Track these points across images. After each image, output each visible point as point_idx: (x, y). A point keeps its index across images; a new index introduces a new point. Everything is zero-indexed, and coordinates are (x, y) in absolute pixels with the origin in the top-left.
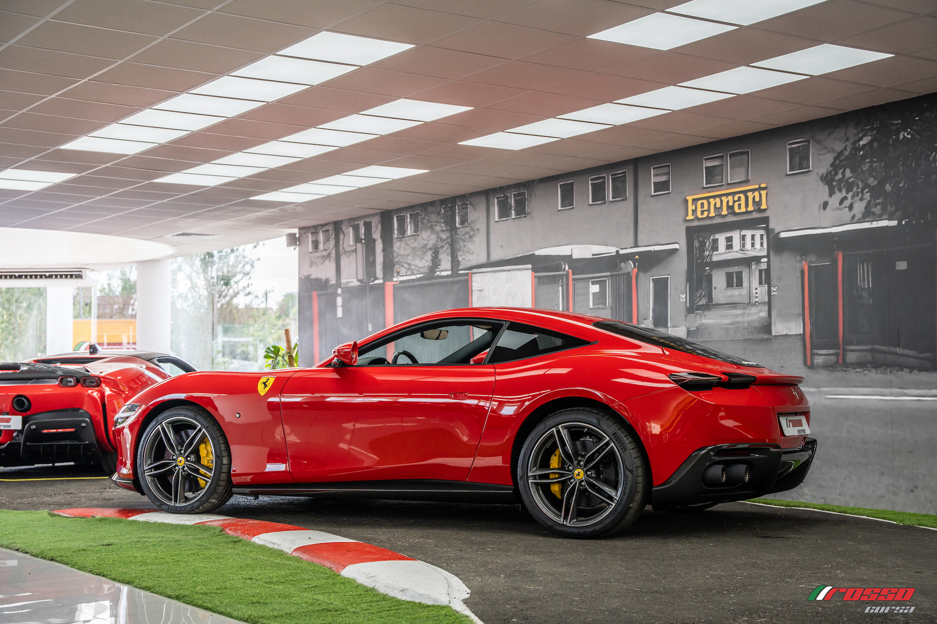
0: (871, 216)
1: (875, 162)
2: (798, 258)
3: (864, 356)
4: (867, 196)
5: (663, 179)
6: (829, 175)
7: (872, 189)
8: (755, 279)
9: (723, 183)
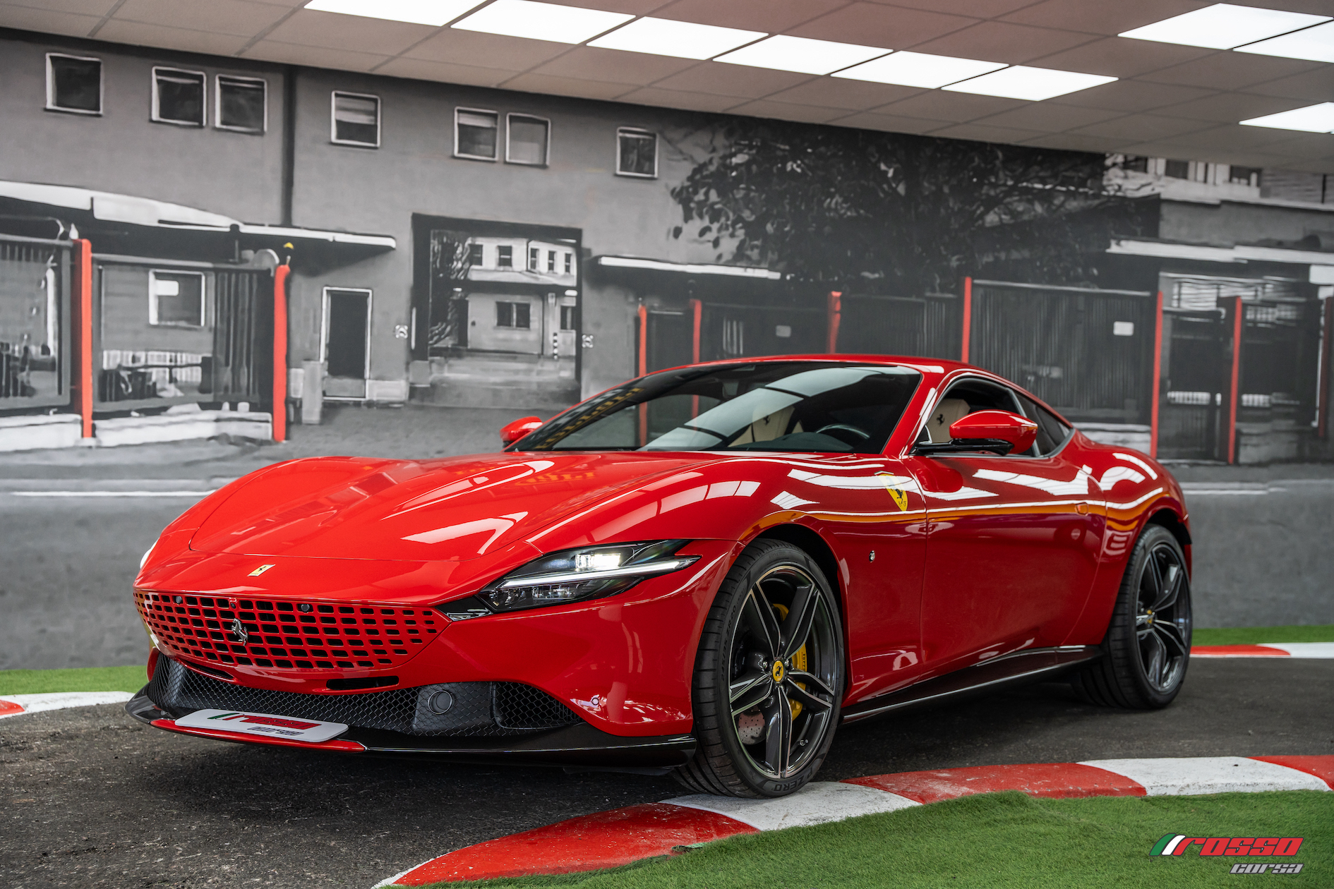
0: (745, 261)
1: (752, 190)
2: (631, 299)
4: (741, 233)
5: (363, 119)
6: (685, 192)
7: (747, 225)
8: (554, 319)
9: (496, 159)
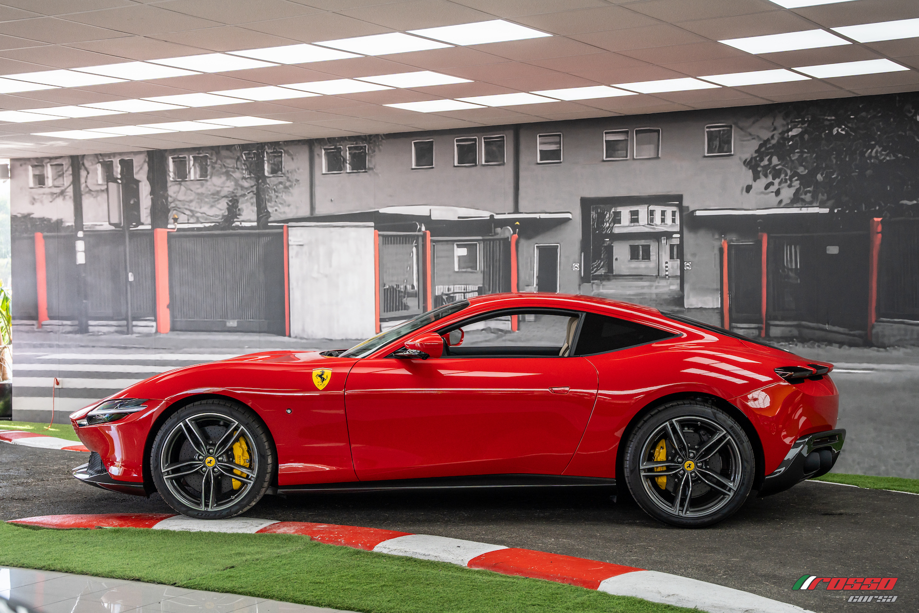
0: (800, 203)
1: (805, 152)
2: (717, 236)
3: (790, 331)
4: (796, 184)
5: (553, 147)
6: (753, 161)
7: (801, 178)
8: (665, 253)
9: (628, 158)
